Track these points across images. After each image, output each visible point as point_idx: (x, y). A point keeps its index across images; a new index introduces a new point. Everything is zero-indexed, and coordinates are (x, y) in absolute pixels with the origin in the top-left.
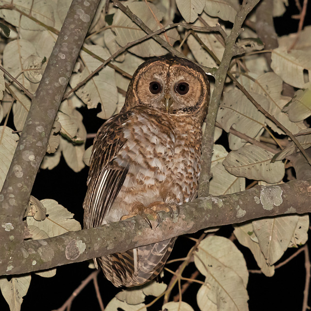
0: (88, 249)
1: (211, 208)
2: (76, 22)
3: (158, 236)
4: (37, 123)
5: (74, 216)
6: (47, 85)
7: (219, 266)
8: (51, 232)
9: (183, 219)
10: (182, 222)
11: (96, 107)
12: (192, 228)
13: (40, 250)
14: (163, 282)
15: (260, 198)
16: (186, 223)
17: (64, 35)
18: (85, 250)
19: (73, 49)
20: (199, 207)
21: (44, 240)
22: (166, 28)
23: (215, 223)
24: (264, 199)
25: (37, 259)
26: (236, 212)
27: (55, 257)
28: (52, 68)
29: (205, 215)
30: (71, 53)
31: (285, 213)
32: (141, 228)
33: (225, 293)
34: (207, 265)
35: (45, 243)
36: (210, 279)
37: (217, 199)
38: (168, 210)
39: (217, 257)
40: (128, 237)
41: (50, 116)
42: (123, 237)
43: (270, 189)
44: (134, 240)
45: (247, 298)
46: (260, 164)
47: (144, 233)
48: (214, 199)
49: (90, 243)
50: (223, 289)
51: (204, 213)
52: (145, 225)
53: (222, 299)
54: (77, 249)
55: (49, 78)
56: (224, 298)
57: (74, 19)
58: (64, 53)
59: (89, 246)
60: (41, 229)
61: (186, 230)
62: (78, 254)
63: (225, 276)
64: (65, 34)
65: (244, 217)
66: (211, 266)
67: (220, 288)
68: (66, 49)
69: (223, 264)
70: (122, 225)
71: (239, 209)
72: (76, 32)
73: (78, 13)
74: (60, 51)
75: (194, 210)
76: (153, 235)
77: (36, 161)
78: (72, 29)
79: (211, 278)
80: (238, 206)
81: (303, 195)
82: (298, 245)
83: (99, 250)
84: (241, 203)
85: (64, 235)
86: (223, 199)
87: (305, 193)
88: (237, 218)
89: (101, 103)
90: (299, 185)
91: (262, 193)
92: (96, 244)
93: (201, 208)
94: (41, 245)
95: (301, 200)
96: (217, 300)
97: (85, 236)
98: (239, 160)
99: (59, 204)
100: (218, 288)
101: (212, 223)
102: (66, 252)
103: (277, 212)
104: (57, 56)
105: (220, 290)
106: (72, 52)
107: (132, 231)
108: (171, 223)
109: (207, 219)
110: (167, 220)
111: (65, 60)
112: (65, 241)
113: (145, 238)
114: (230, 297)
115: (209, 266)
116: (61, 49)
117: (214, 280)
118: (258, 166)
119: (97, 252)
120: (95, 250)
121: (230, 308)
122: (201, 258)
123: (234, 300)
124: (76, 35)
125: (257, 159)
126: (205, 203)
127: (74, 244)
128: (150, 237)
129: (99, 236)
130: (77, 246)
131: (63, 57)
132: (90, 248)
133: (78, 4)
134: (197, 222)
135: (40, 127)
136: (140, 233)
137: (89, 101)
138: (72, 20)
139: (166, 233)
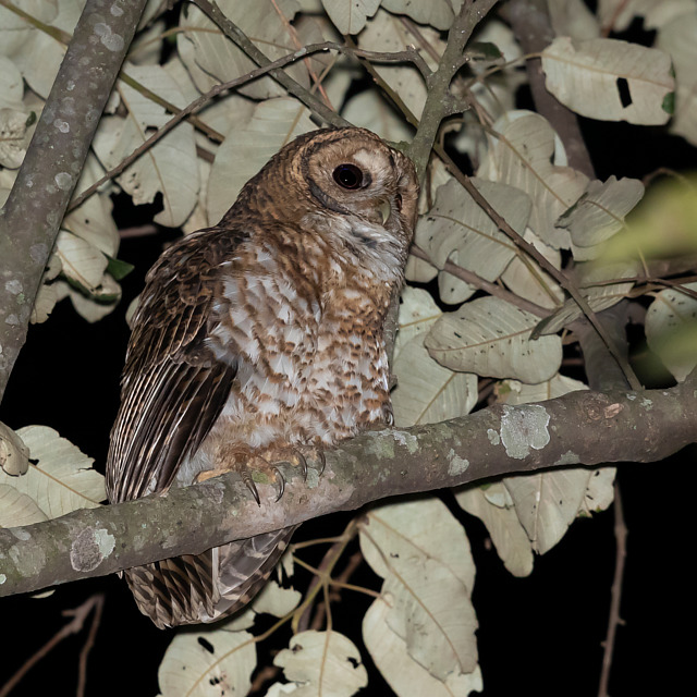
0: (120, 547)
1: (391, 454)
2: (94, 50)
3: (275, 517)
4: (7, 273)
5: (94, 464)
6: (28, 190)
7: (414, 557)
8: (43, 499)
9: (330, 480)
10: (327, 487)
11: (151, 201)
12: (351, 500)
13: (15, 551)
14: (292, 588)
15: (499, 433)
16: (337, 488)
17: (67, 80)
18: (114, 549)
19: (86, 111)
20: (366, 452)
21: (24, 528)
22: (297, 55)
23: (401, 488)
24: (508, 434)
25: (9, 571)
26: (446, 465)
27: (47, 566)
28: (41, 152)
29: (379, 470)
30: (81, 120)
31: (555, 464)
32: (238, 500)
33: (426, 614)
34: (387, 555)
35: (26, 536)
36: (394, 584)
37: (406, 436)
38: (296, 461)
39: (410, 537)
40: (210, 520)
41: (36, 258)
42: (198, 520)
43: (522, 412)
44: (222, 527)
45: (474, 624)
46: (507, 340)
47: (243, 511)
48: (398, 435)
49: (125, 534)
50: (422, 605)
51: (376, 467)
52: (246, 493)
53: (419, 627)
54: (96, 549)
55: (34, 175)
56: (423, 626)
57: (90, 46)
58: (65, 119)
59: (122, 541)
60: (21, 491)
61: (337, 504)
62: (98, 558)
63: (426, 578)
64: (69, 78)
65: (464, 475)
66: (397, 556)
67: (415, 603)
68: (70, 111)
69: (422, 551)
70: (195, 495)
71: (453, 457)
72: (92, 74)
73: (98, 32)
74: (58, 115)
75: (354, 459)
76: (264, 515)
77: (5, 356)
78: (84, 67)
79: (396, 580)
80: (452, 451)
81: (595, 425)
82: (592, 512)
83: (143, 550)
84: (459, 443)
85: (68, 516)
86: (419, 436)
87: (599, 421)
88: (448, 477)
89: (162, 191)
90: (586, 404)
91: (505, 421)
92: (137, 537)
93: (369, 456)
94: (16, 541)
95: (591, 436)
96: (408, 630)
97: (114, 519)
98: (460, 333)
99: (61, 436)
100: (410, 605)
101: (394, 487)
102: (73, 555)
103: (538, 463)
104: (51, 127)
105: (414, 607)
106: (84, 119)
107: (216, 507)
108: (303, 490)
109: (384, 479)
110: (294, 482)
111: (70, 136)
112: (71, 532)
113: (247, 522)
114: (437, 623)
115: (391, 555)
116: (61, 111)
117: (402, 586)
118: (502, 344)
119: (140, 553)
120: (136, 549)
121: (436, 647)
122: (375, 539)
123: (445, 629)
124: (93, 81)
125: (502, 329)
126: (378, 445)
127: (89, 536)
128: (257, 521)
129: (145, 520)
130: (97, 542)
131: (63, 128)
132: (124, 546)
133: (96, 12)
134: (361, 486)
135: (14, 283)
136: (234, 512)
137: (137, 187)
138: (84, 47)
139: (292, 511)
